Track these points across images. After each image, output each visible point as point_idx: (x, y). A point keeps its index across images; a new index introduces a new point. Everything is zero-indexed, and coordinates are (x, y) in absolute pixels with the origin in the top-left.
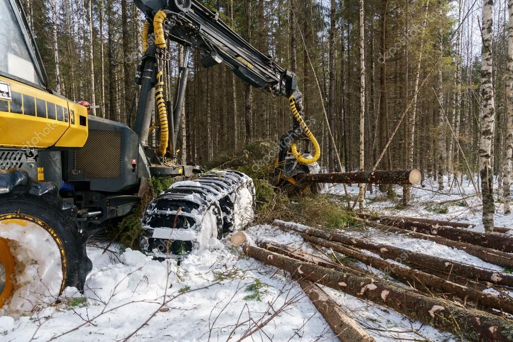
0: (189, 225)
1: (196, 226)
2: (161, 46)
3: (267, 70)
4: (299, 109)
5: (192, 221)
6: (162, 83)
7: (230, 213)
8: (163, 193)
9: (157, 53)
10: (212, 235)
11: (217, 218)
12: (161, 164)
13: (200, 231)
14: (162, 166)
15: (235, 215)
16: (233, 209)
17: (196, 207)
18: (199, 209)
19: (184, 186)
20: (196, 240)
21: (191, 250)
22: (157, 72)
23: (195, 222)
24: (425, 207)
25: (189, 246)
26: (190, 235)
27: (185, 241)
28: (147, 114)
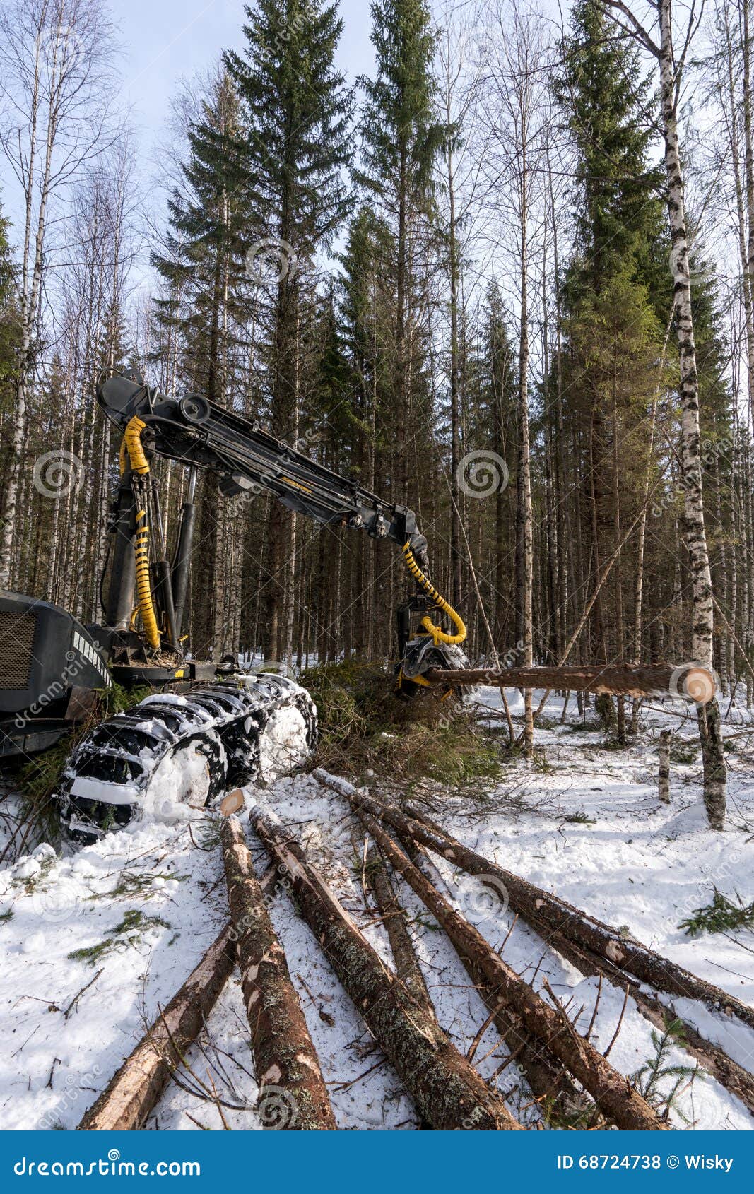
0: (129, 776)
1: (143, 779)
2: (140, 472)
3: (336, 496)
4: (420, 562)
5: (137, 770)
6: (146, 529)
7: (250, 751)
8: (122, 715)
9: (135, 483)
10: (189, 792)
11: (210, 761)
12: (146, 663)
13: (146, 788)
14: (149, 665)
15: (262, 754)
16: (257, 744)
17: (151, 743)
18: (155, 749)
19: (160, 704)
20: (136, 804)
21: (127, 822)
22: (136, 512)
23: (142, 771)
24: (656, 748)
25: (124, 814)
26: (125, 794)
27: (117, 806)
28: (127, 580)
